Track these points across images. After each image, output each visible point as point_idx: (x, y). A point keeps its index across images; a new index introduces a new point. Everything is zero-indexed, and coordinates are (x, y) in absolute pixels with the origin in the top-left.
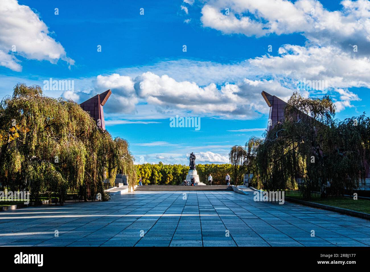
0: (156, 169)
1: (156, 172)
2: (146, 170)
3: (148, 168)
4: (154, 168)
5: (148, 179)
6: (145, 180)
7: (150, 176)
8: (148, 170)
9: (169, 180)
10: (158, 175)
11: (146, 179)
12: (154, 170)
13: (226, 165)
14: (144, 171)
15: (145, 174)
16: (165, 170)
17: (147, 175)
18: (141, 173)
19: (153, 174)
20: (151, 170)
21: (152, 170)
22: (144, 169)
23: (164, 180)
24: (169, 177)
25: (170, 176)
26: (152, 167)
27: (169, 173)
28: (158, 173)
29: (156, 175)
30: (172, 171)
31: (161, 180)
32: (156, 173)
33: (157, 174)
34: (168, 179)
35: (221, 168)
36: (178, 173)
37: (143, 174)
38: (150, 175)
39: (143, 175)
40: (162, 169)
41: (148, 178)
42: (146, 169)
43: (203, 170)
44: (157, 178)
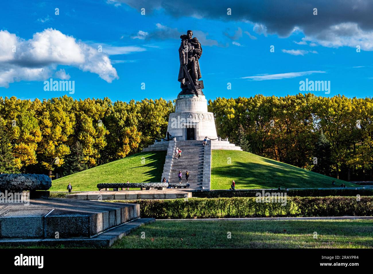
0: (87, 111)
1: (90, 120)
2: (56, 114)
3: (65, 110)
4: (82, 108)
5: (64, 143)
6: (56, 146)
7: (69, 133)
8: (64, 114)
9: (130, 144)
10: (92, 130)
11: (58, 141)
12: (83, 115)
13: (297, 98)
14: (52, 118)
15: (53, 127)
16: (117, 115)
17: (58, 130)
18: (41, 123)
19: (79, 128)
20: (73, 115)
21: (76, 114)
22: (51, 111)
23: (114, 145)
24: (128, 134)
25: (132, 131)
26: (78, 107)
27: (128, 123)
28: (95, 122)
29: (87, 131)
30: (137, 117)
31: (104, 144)
32: (89, 125)
33: (91, 125)
34: (127, 140)
35: (283, 107)
36: (153, 123)
37: (47, 127)
38: (70, 130)
39: (49, 130)
40: (106, 112)
41: (65, 139)
42: (57, 110)
43: (230, 113)
44: (92, 140)
